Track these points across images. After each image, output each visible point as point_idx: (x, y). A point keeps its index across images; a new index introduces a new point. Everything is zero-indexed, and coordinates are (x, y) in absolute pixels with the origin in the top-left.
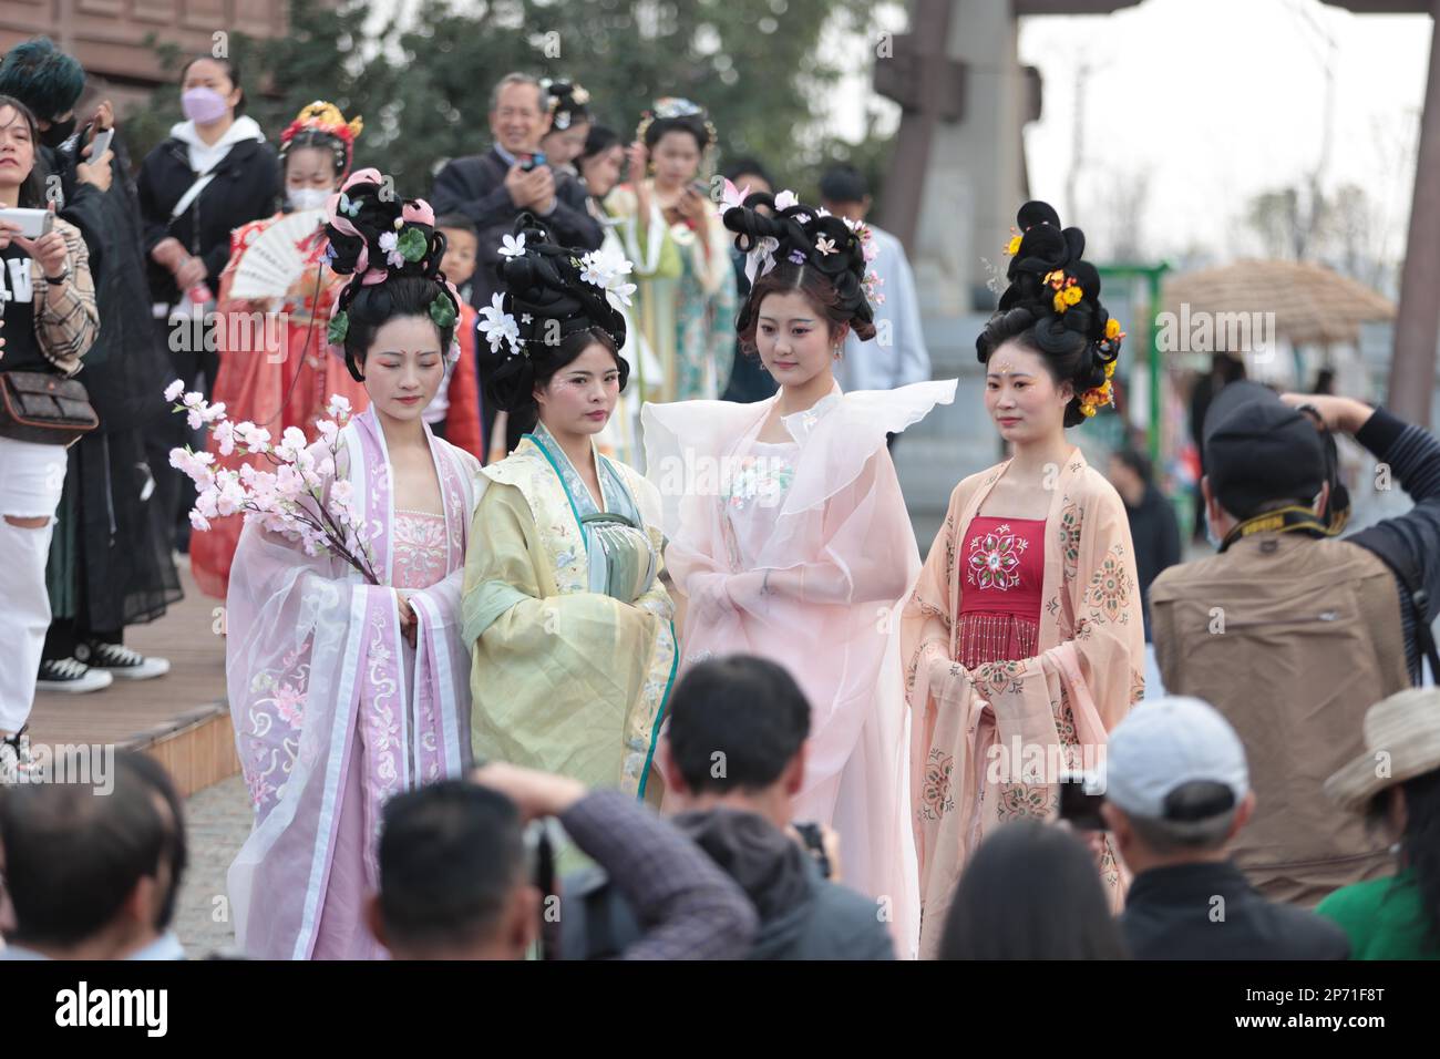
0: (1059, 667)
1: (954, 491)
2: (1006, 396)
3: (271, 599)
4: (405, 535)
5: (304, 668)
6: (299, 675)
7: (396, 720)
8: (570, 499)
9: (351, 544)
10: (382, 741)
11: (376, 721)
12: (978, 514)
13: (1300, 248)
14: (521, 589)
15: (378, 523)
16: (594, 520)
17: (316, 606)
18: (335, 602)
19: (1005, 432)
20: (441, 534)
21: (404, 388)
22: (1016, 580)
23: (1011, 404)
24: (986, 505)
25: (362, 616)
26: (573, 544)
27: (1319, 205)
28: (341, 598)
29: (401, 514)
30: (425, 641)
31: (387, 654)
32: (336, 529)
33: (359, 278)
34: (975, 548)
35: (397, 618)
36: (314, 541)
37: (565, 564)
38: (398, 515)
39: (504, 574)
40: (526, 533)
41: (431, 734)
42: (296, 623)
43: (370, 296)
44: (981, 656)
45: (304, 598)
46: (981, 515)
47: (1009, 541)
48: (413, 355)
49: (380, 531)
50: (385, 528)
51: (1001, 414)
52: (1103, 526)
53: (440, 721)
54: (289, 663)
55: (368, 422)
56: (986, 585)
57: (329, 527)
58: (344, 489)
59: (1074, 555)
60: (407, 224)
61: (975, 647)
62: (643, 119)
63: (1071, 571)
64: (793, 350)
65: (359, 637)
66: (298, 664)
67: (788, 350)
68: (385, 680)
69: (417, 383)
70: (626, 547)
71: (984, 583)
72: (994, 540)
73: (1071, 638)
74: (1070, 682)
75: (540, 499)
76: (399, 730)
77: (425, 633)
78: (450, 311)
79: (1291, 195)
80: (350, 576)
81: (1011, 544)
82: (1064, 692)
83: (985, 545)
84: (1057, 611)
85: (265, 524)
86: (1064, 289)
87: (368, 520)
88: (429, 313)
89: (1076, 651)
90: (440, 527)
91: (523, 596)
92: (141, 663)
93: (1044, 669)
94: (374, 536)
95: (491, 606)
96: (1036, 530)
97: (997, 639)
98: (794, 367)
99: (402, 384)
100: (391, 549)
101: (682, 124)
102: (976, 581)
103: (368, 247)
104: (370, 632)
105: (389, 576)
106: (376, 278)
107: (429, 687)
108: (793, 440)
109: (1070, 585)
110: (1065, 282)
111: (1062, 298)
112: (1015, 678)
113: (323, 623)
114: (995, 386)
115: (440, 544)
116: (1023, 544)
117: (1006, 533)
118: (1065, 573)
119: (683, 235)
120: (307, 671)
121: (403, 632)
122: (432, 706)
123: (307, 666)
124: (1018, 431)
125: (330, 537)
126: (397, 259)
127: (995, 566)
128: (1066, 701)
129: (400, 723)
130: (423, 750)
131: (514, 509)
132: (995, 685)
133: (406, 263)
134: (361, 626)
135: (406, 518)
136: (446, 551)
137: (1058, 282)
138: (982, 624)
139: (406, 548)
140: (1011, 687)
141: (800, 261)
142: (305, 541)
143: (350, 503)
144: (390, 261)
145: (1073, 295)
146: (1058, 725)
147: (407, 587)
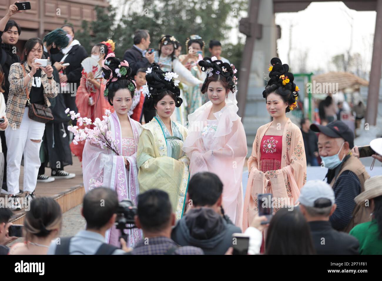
0: (287, 171)
1: (258, 129)
2: (272, 106)
3: (93, 160)
4: (125, 143)
5: (102, 177)
6: (101, 178)
7: (125, 188)
8: (163, 133)
9: (112, 146)
10: (122, 194)
11: (120, 189)
12: (265, 135)
13: (345, 69)
14: (151, 155)
15: (118, 140)
16: (169, 138)
17: (104, 161)
18: (109, 160)
19: (272, 115)
20: (133, 142)
21: (122, 106)
22: (275, 150)
23: (274, 108)
24: (267, 132)
25: (116, 163)
26: (164, 144)
27: (350, 58)
28: (110, 159)
29: (124, 138)
30: (131, 169)
31: (122, 172)
32: (108, 142)
33: (111, 80)
34: (265, 143)
35: (124, 164)
36: (103, 145)
37: (161, 149)
38: (123, 138)
39: (147, 151)
40: (152, 141)
41: (133, 192)
42: (99, 165)
43: (113, 84)
44: (266, 169)
45: (101, 159)
46: (266, 135)
47: (273, 141)
48: (124, 98)
49: (119, 142)
50: (120, 141)
51: (271, 110)
52: (297, 137)
53: (135, 188)
54: (98, 176)
55: (114, 115)
56: (268, 152)
57: (106, 142)
58: (110, 133)
59: (289, 144)
60: (122, 67)
61: (265, 167)
62: (188, 39)
63: (289, 148)
64: (217, 95)
65: (115, 168)
66: (100, 176)
67: (216, 95)
68: (122, 179)
69: (126, 105)
70: (177, 145)
71: (267, 151)
72: (269, 141)
73: (289, 164)
74: (289, 175)
75: (156, 133)
76: (126, 191)
77: (131, 167)
78: (133, 87)
79: (343, 56)
80: (112, 153)
81: (274, 142)
82: (288, 178)
83: (267, 142)
84: (286, 157)
85: (91, 142)
86: (285, 79)
87: (116, 140)
88: (128, 88)
89: (291, 168)
90: (133, 141)
91: (151, 157)
92: (68, 175)
93: (283, 172)
94: (117, 143)
95: (142, 159)
96: (280, 138)
97: (270, 165)
98: (217, 100)
99: (122, 105)
100: (122, 147)
101: (196, 41)
102: (265, 151)
103: (112, 72)
104: (118, 167)
105: (121, 153)
106: (115, 80)
107: (133, 180)
108: (217, 119)
109: (288, 152)
110: (285, 78)
111: (285, 82)
112: (276, 174)
113: (106, 165)
114: (269, 104)
115: (133, 145)
116: (277, 142)
117: (272, 139)
118: (287, 149)
119: (196, 68)
120: (103, 178)
121: (126, 167)
122: (133, 185)
123: (102, 176)
124: (276, 115)
125: (107, 144)
126: (119, 75)
127: (270, 147)
128: (288, 180)
129: (126, 189)
130: (131, 196)
131: (149, 135)
132: (271, 176)
133: (122, 76)
134: (116, 166)
135: (125, 139)
136: (135, 146)
137: (283, 78)
138: (267, 162)
139: (126, 146)
140: (274, 176)
141: (218, 74)
142: (101, 145)
143: (111, 136)
144: (118, 75)
145: (287, 81)
146: (286, 186)
147: (126, 156)
